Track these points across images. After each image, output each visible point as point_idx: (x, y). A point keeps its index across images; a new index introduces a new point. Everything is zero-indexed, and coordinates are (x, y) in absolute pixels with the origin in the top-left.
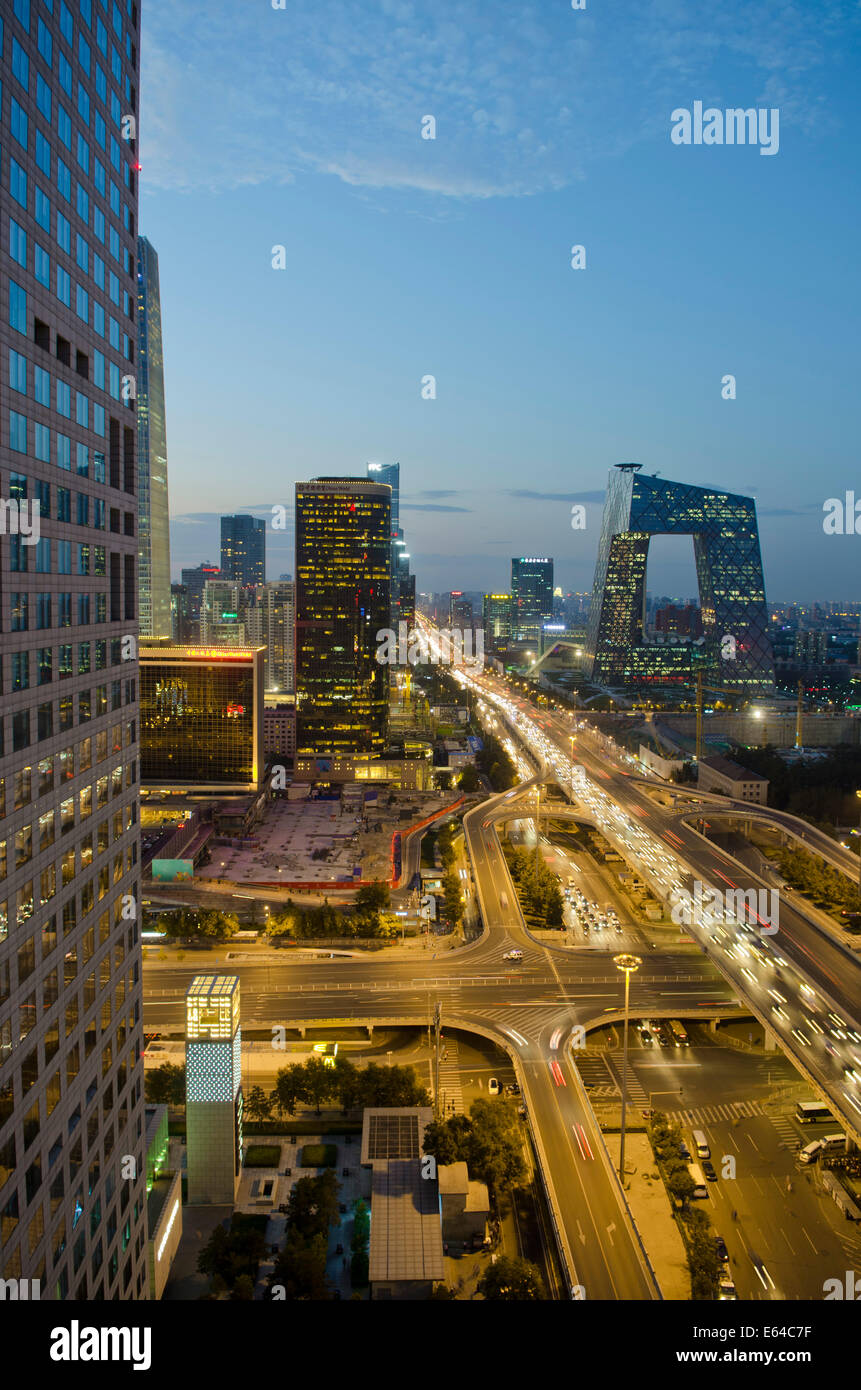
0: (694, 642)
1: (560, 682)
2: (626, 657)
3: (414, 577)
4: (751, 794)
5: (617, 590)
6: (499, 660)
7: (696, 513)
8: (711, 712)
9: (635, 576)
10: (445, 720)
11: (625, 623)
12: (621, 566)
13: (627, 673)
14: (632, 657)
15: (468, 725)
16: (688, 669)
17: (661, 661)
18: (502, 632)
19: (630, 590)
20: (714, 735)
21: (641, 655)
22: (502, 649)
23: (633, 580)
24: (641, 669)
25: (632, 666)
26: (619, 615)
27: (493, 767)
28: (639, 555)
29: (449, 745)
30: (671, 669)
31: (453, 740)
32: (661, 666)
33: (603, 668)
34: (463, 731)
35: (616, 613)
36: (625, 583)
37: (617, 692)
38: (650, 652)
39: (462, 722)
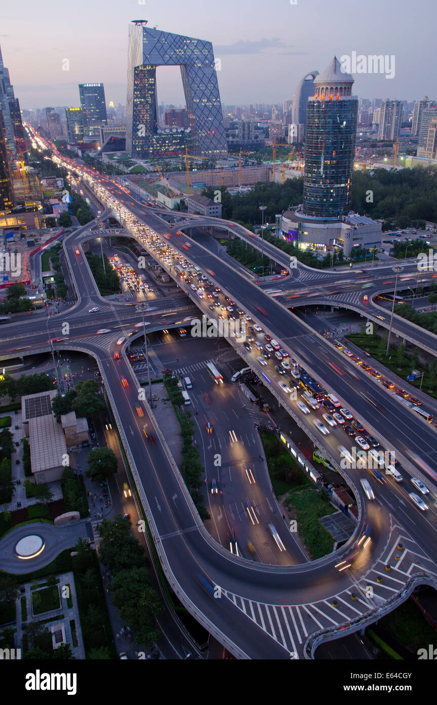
0: (185, 131)
1: (114, 159)
2: (149, 141)
4: (214, 213)
5: (140, 102)
6: (79, 148)
7: (180, 52)
8: (196, 170)
9: (150, 92)
10: (50, 187)
11: (147, 122)
12: (141, 87)
13: (151, 151)
14: (153, 141)
15: (64, 188)
16: (183, 147)
17: (169, 143)
18: (79, 131)
19: (148, 101)
20: (198, 183)
21: (157, 140)
22: (80, 142)
23: (149, 95)
24: (158, 148)
25: (153, 147)
26: (143, 117)
27: (78, 211)
28: (151, 80)
29: (53, 201)
30: (174, 147)
31: (55, 198)
32: (169, 146)
33: (137, 149)
34: (61, 192)
35: (141, 116)
36: (145, 97)
37: (146, 162)
38: (162, 137)
39: (60, 187)
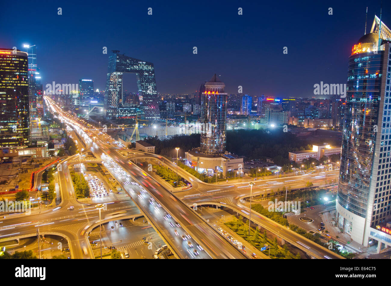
0: (137, 106)
1: (95, 119)
3: (42, 85)
4: (150, 150)
5: (113, 90)
7: (136, 67)
8: (142, 127)
9: (119, 86)
10: (55, 133)
11: (116, 100)
12: (114, 83)
13: (117, 116)
14: (118, 111)
15: (63, 134)
16: (136, 114)
17: (127, 112)
18: (77, 103)
19: (117, 90)
21: (121, 110)
22: (77, 109)
23: (118, 87)
24: (121, 114)
25: (119, 114)
26: (114, 98)
27: (70, 148)
28: (119, 79)
29: (55, 141)
30: (131, 114)
31: (57, 139)
32: (127, 114)
33: (109, 115)
34: (61, 136)
36: (115, 88)
37: (114, 122)
38: (124, 109)
39: (61, 134)
